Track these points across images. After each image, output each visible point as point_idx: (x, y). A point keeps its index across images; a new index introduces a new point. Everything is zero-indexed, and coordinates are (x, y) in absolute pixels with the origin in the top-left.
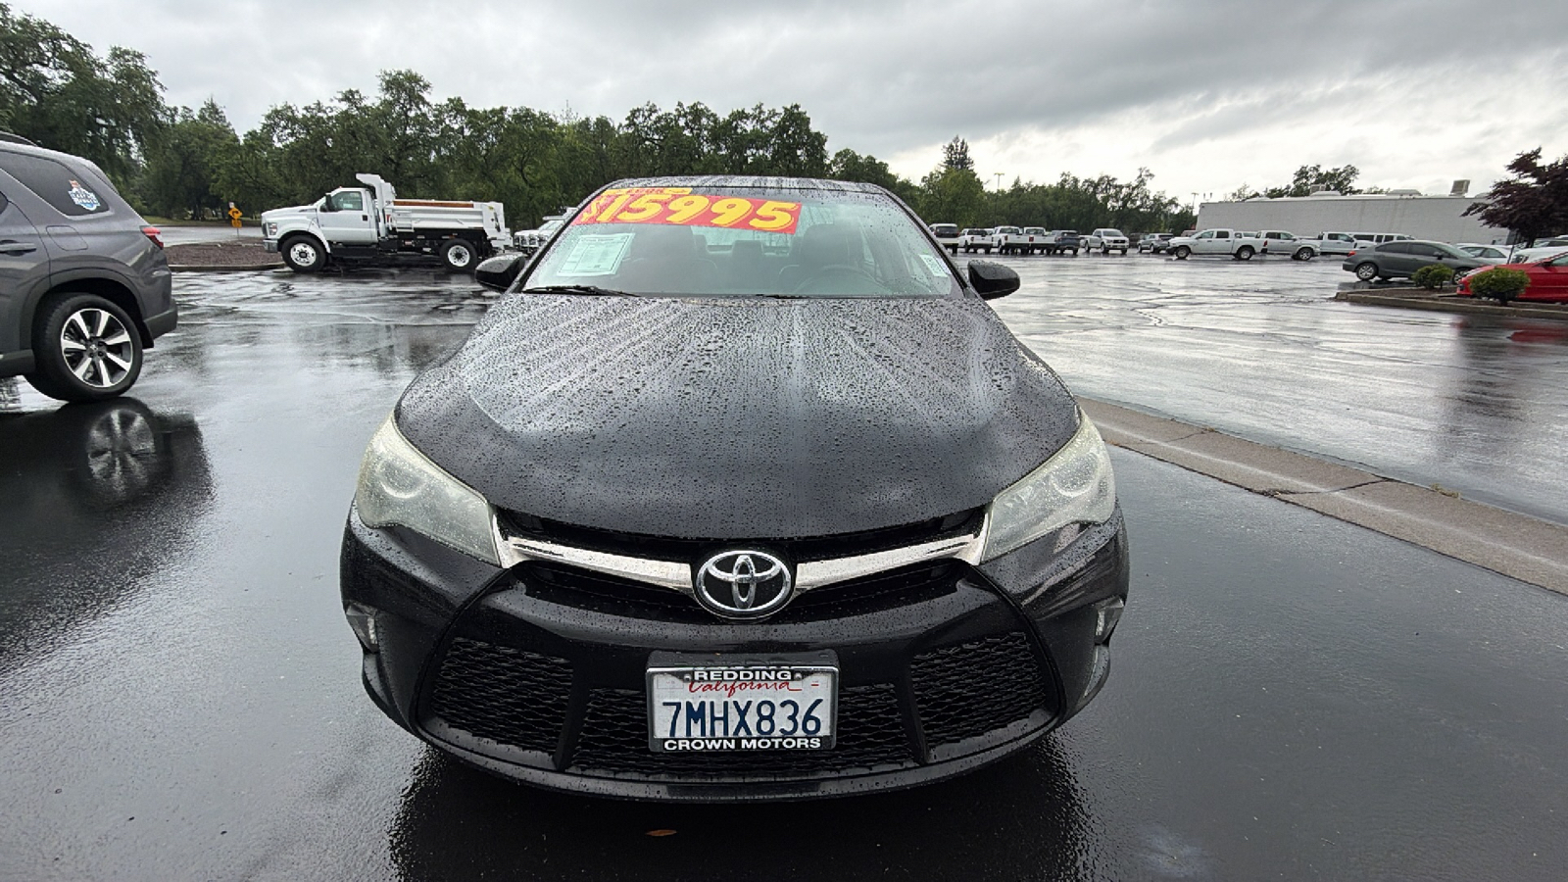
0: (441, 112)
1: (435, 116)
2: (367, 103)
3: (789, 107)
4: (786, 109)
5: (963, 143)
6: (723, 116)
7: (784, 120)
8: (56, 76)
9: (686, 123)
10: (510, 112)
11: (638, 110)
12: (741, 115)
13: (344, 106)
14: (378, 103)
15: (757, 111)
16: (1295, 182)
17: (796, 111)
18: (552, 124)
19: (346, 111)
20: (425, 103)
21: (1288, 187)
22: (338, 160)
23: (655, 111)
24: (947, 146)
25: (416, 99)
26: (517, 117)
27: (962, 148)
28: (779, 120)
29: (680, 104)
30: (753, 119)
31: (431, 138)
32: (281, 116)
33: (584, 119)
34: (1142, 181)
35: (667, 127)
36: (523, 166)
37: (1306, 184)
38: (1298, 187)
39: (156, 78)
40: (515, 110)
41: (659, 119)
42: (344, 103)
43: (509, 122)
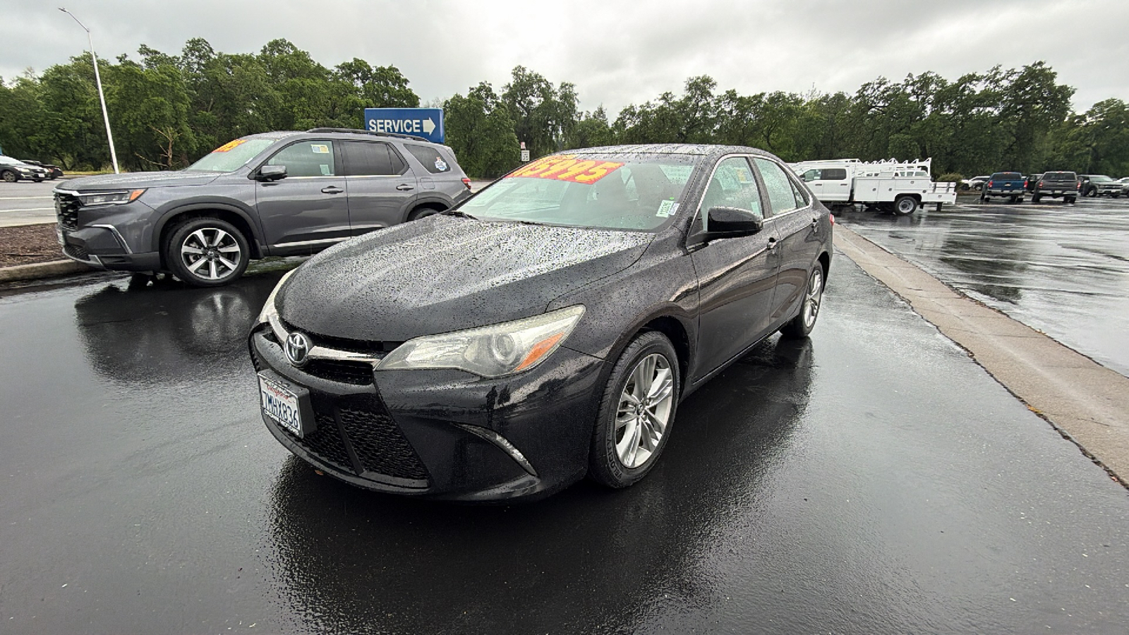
0: (720, 101)
1: (715, 104)
2: (676, 99)
3: (1030, 65)
4: (1027, 67)
6: (952, 80)
7: (1022, 78)
8: (536, 101)
9: (913, 91)
10: (767, 96)
11: (869, 84)
12: (972, 78)
13: (662, 103)
14: (682, 98)
15: (992, 72)
17: (1038, 68)
18: (798, 102)
19: (662, 106)
20: (710, 95)
22: (652, 136)
23: (884, 84)
25: (704, 93)
26: (772, 100)
28: (1017, 78)
29: (910, 75)
30: (987, 80)
31: (711, 119)
32: (629, 112)
33: (824, 95)
35: (895, 95)
36: (769, 134)
39: (577, 97)
40: (771, 94)
41: (887, 89)
42: (662, 101)
43: (766, 103)
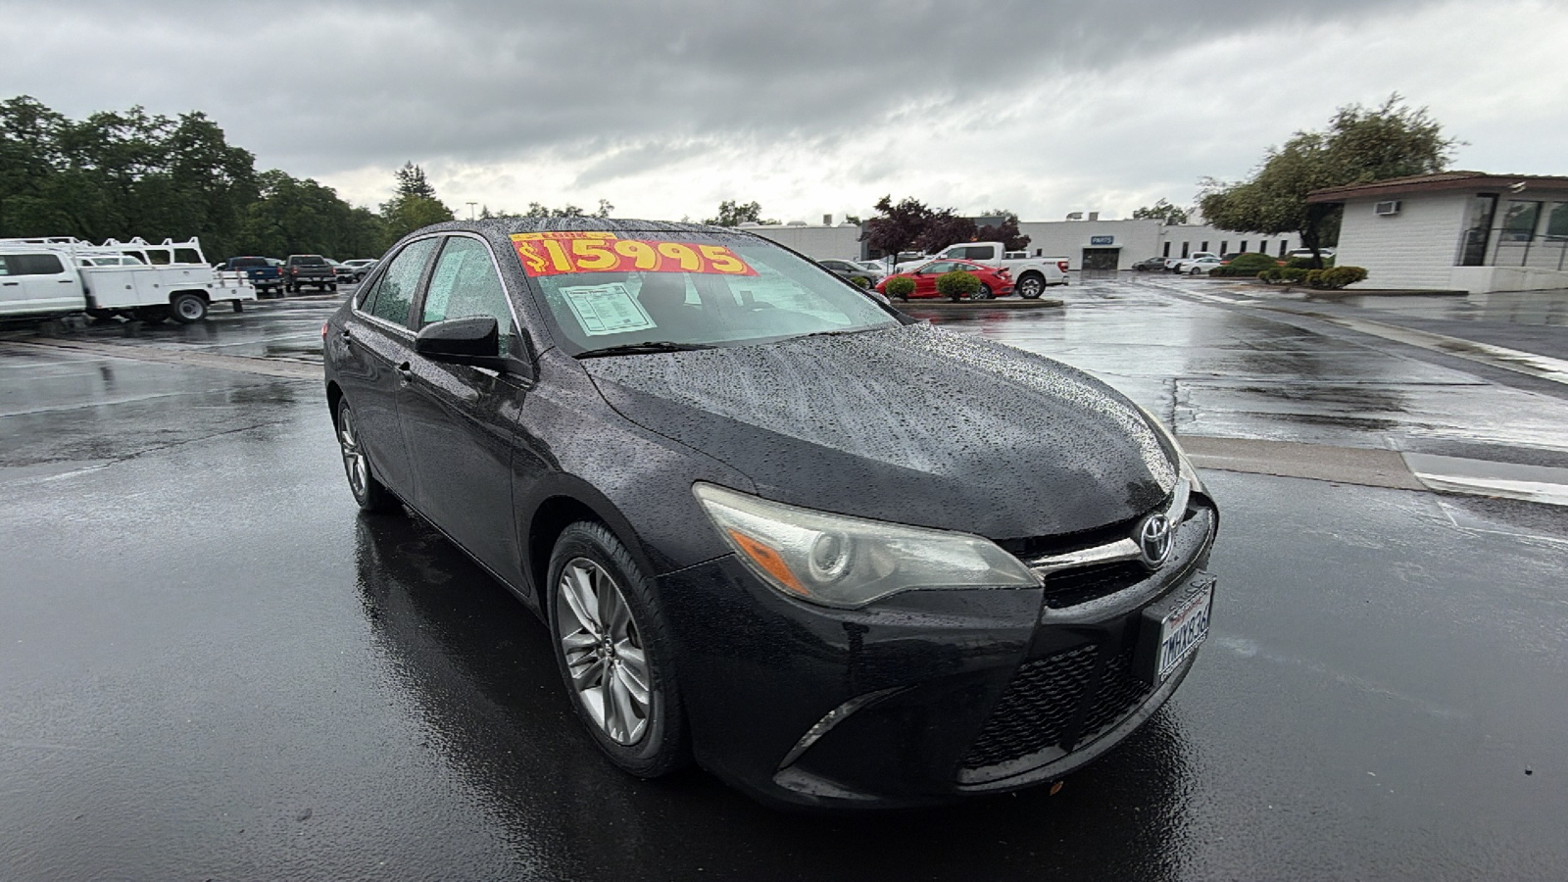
3: (188, 115)
4: (184, 117)
5: (417, 169)
6: (77, 118)
9: (7, 123)
15: (136, 116)
16: (721, 214)
17: (199, 119)
21: (717, 219)
24: (400, 172)
27: (418, 175)
28: (175, 130)
30: (132, 126)
34: (605, 212)
37: (728, 216)
38: (724, 219)
